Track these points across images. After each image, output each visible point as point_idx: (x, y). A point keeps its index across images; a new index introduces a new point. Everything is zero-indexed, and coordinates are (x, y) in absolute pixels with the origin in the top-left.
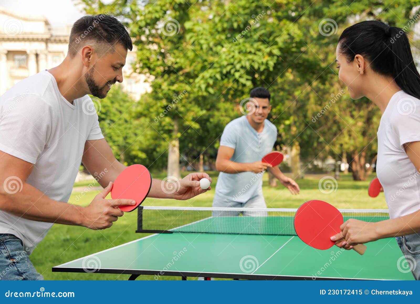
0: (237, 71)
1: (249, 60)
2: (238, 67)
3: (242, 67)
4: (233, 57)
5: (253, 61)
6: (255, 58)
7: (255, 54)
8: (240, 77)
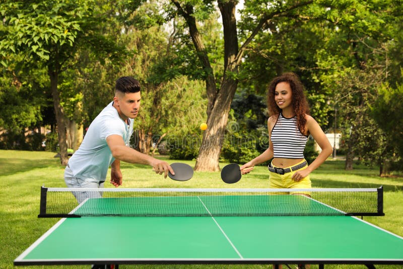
0: (34, 44)
1: (47, 33)
2: (36, 39)
3: (40, 40)
4: (30, 29)
5: (53, 35)
6: (55, 32)
7: (55, 28)
8: (38, 50)
